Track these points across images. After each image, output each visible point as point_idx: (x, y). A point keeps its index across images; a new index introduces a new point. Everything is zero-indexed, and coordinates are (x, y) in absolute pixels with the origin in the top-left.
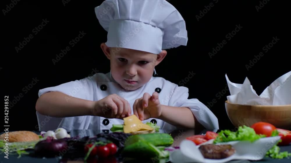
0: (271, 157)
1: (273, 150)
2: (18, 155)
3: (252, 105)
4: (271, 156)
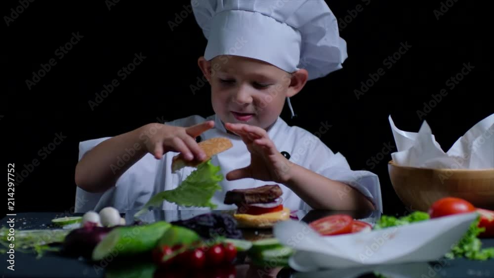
0: (467, 258)
1: (470, 245)
2: (36, 254)
3: (434, 168)
4: (468, 255)
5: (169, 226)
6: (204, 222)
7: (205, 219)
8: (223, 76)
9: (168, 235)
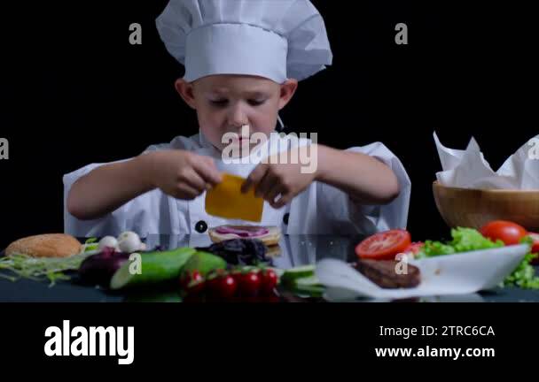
0: (518, 286)
1: (522, 272)
2: (50, 282)
3: (482, 188)
4: (519, 283)
5: (194, 251)
6: (232, 248)
7: (233, 244)
8: (214, 97)
9: (192, 260)
